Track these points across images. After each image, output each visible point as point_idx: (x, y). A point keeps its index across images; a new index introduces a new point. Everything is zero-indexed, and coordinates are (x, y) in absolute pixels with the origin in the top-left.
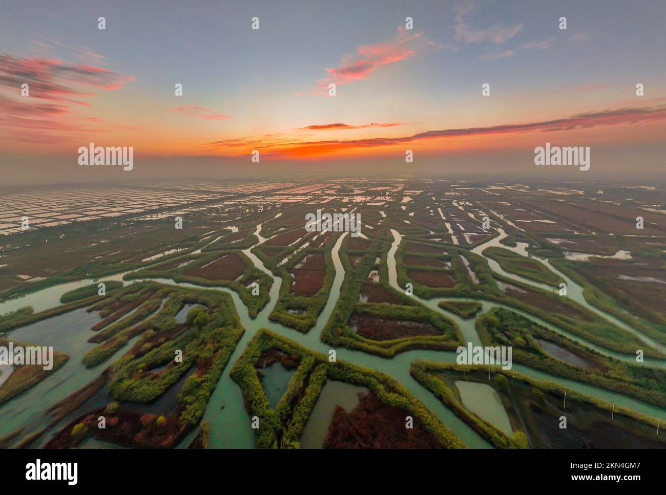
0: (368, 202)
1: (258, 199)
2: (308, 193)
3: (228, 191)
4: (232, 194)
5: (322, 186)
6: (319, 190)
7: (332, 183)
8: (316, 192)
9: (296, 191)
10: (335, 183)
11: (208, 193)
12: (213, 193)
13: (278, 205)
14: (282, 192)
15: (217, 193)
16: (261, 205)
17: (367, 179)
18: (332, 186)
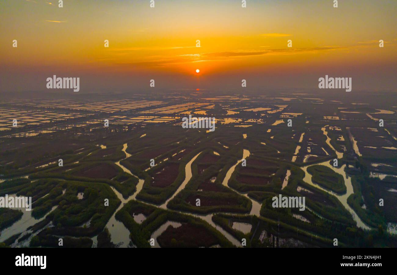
0: (237, 124)
1: (123, 119)
2: (175, 113)
3: (88, 109)
4: (93, 112)
5: (193, 105)
6: (189, 110)
7: (206, 102)
8: (184, 113)
9: (164, 110)
10: (209, 101)
11: (68, 111)
12: (73, 111)
13: (143, 126)
14: (147, 112)
15: (76, 111)
16: (125, 125)
17: (248, 98)
18: (206, 106)
